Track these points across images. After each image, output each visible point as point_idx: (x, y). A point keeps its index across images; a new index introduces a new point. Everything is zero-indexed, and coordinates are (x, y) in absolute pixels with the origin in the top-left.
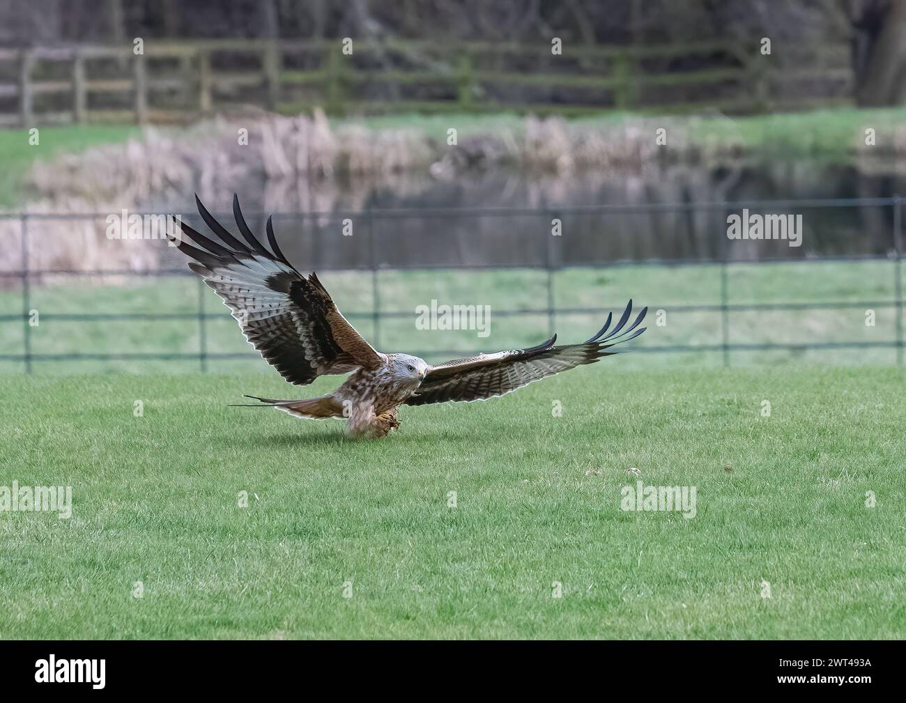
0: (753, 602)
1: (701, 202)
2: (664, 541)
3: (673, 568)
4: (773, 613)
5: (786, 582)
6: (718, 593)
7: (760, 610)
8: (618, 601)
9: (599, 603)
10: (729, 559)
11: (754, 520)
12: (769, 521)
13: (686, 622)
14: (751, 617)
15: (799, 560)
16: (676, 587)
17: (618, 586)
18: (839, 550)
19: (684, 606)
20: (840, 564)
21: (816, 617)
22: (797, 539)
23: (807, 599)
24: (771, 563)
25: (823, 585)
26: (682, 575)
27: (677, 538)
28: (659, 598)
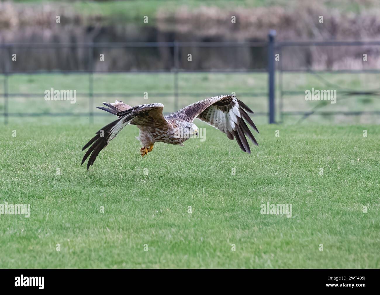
0: (102, 239)
1: (80, 43)
2: (59, 208)
3: (63, 222)
4: (112, 244)
5: (119, 230)
6: (86, 234)
7: (105, 243)
8: (36, 238)
9: (28, 239)
10: (91, 218)
11: (103, 199)
12: (111, 199)
13: (69, 248)
14: (101, 246)
15: (125, 219)
16: (65, 231)
17: (37, 230)
18: (145, 214)
19: (69, 240)
20: (146, 222)
21: (133, 247)
22: (125, 208)
23: (129, 238)
24: (111, 220)
25: (137, 231)
26: (68, 225)
27: (66, 207)
28: (57, 236)
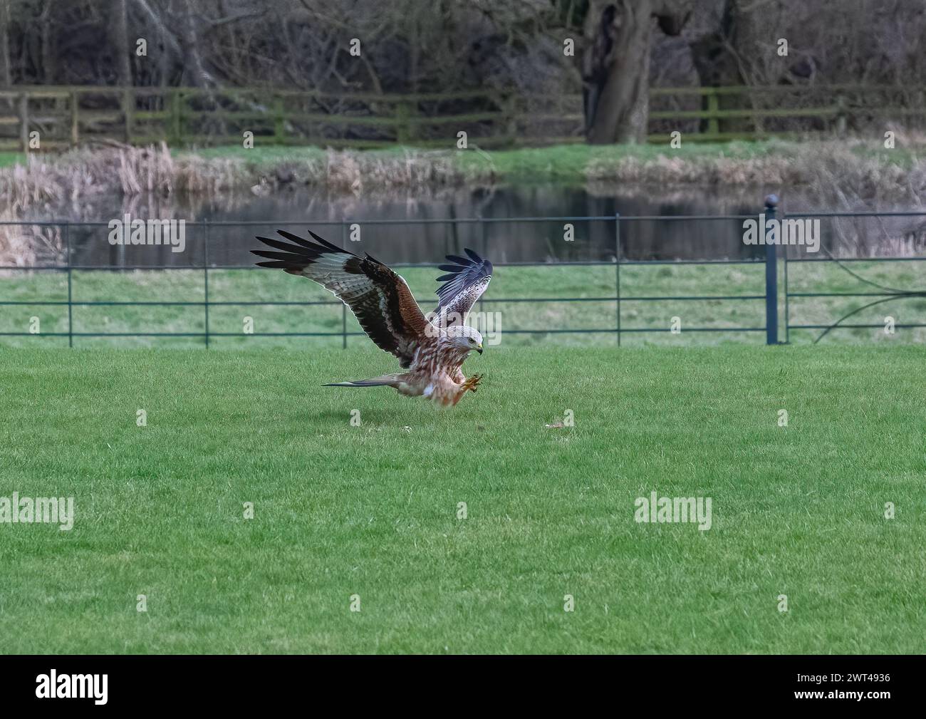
0: (500, 533)
2: (429, 484)
3: (437, 506)
4: (515, 542)
5: (525, 518)
6: (473, 526)
7: (504, 540)
8: (392, 532)
9: (378, 533)
10: (480, 500)
11: (501, 468)
12: (513, 469)
13: (446, 550)
14: (497, 545)
15: (535, 500)
16: (438, 521)
17: (393, 520)
18: (568, 493)
19: (445, 536)
20: (568, 504)
21: (549, 546)
22: (534, 483)
23: (542, 531)
24: (514, 502)
25: (556, 520)
26: (443, 511)
27: (440, 482)
28: (425, 529)
